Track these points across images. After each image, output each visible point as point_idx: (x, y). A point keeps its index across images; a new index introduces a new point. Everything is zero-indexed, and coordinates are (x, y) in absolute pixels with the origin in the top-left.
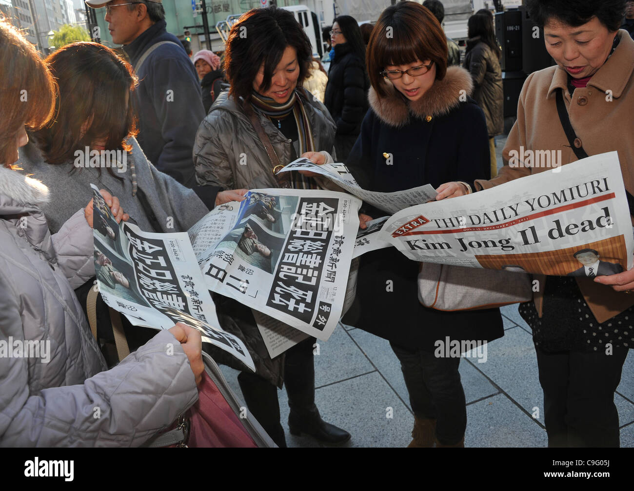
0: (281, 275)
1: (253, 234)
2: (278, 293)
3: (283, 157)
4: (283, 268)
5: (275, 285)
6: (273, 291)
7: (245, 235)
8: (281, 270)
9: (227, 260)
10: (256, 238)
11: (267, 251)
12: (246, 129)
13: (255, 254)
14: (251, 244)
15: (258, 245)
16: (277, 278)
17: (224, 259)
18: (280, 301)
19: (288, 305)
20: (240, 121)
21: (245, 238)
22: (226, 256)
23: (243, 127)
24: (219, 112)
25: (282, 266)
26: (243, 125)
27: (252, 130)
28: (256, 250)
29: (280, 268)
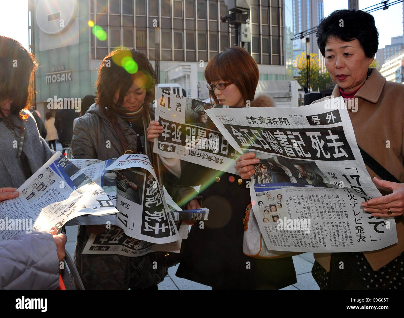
0: (147, 205)
1: (123, 176)
2: (147, 222)
3: (132, 145)
4: (147, 200)
5: (144, 214)
6: (144, 221)
7: (119, 178)
8: (146, 201)
9: (114, 199)
10: (125, 179)
11: (135, 186)
12: (107, 125)
13: (129, 190)
14: (125, 183)
15: (129, 182)
16: (145, 209)
17: (112, 200)
18: (150, 228)
19: (154, 230)
20: (104, 120)
21: (119, 180)
22: (113, 197)
23: (105, 124)
24: (91, 114)
25: (146, 198)
26: (105, 123)
27: (111, 126)
28: (128, 186)
29: (145, 200)
